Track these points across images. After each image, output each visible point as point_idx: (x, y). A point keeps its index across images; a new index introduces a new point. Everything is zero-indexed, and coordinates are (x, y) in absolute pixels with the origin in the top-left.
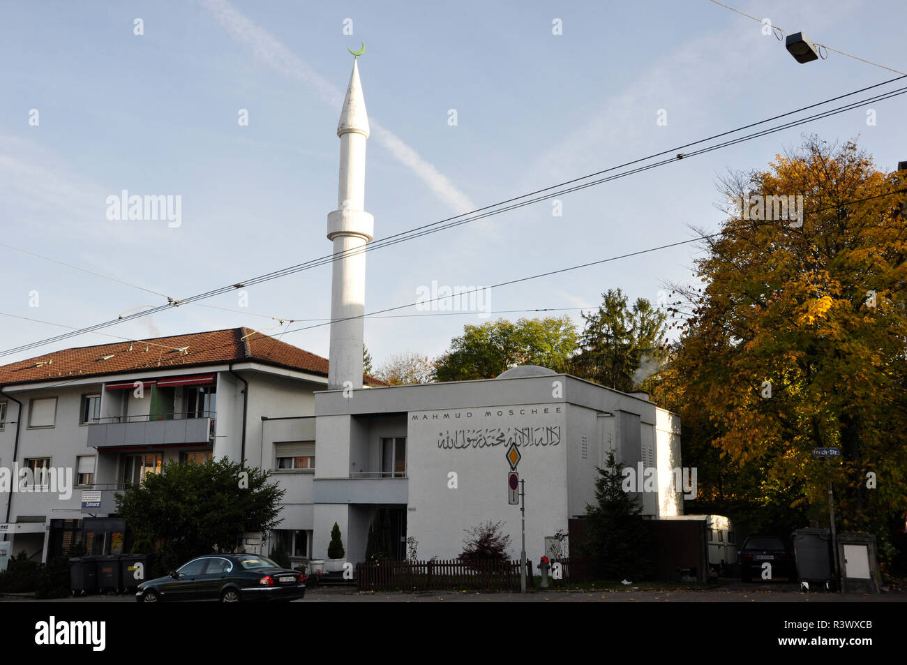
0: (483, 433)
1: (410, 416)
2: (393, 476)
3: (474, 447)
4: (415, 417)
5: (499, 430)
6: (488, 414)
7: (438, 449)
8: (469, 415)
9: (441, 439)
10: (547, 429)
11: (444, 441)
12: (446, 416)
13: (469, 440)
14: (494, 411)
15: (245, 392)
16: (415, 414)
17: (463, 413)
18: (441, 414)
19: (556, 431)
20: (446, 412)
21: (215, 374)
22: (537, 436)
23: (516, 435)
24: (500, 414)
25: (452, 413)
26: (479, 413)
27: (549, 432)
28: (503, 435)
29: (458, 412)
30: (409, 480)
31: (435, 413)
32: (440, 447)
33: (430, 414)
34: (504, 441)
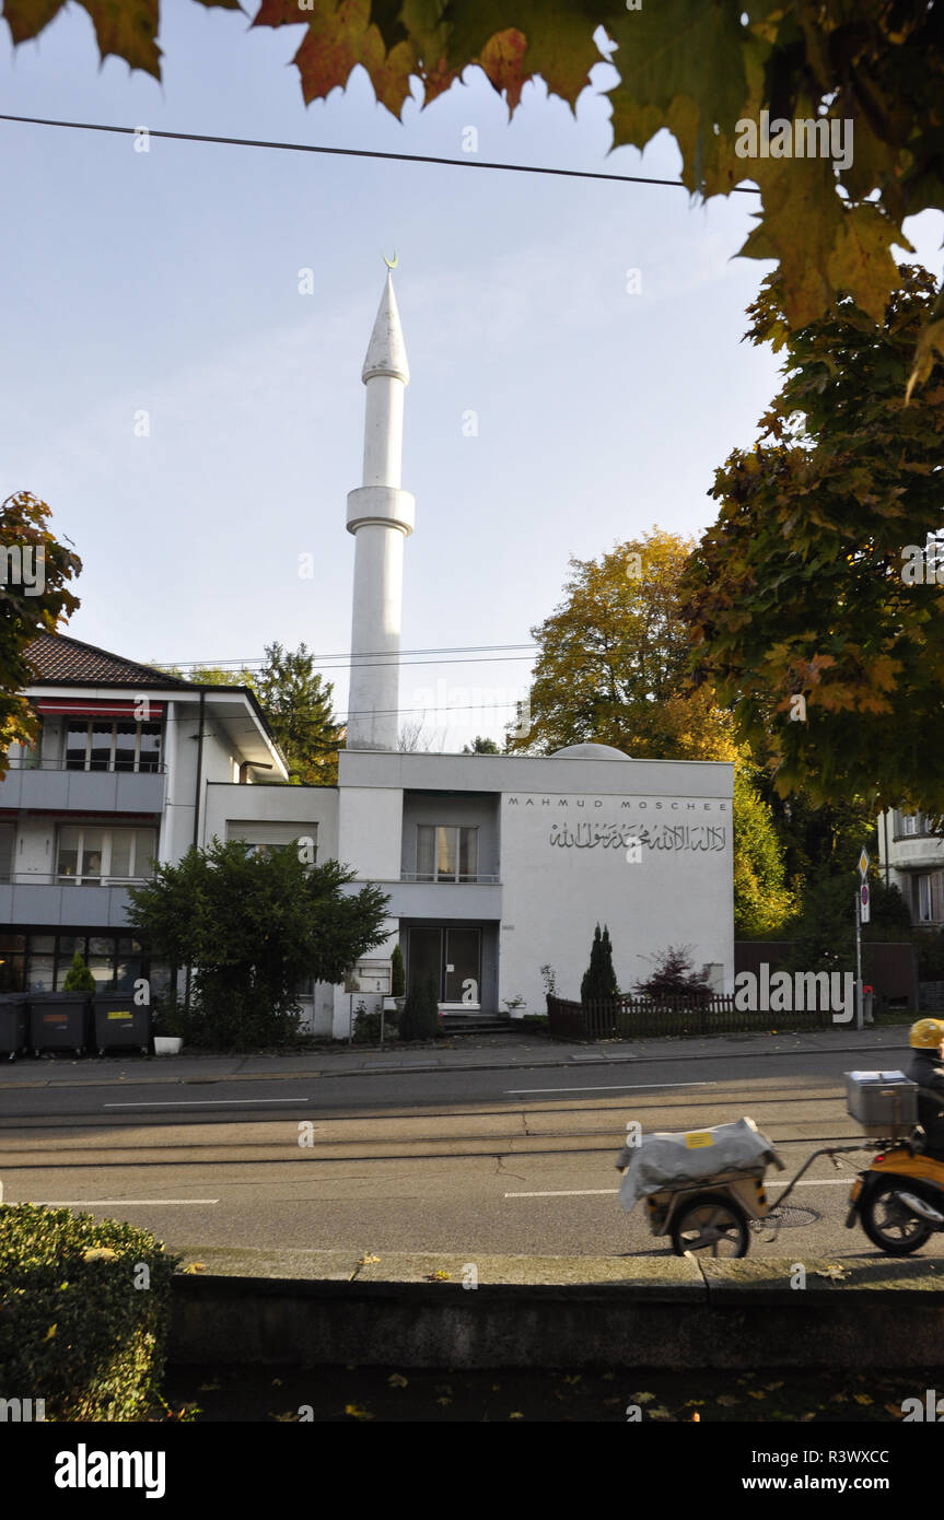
0: (618, 829)
1: (505, 799)
2: (457, 881)
3: (606, 847)
4: (513, 801)
5: (642, 826)
6: (626, 804)
7: (550, 845)
8: (598, 804)
9: (555, 833)
10: (708, 829)
11: (559, 835)
12: (563, 803)
13: (597, 837)
14: (634, 801)
15: (200, 738)
16: (514, 796)
17: (590, 800)
18: (555, 799)
19: (720, 833)
20: (563, 798)
21: (164, 704)
22: (695, 837)
23: (665, 834)
24: (643, 806)
25: (571, 800)
26: (613, 804)
27: (711, 834)
28: (647, 833)
29: (581, 798)
30: (504, 887)
31: (546, 798)
32: (553, 844)
33: (537, 798)
34: (648, 841)
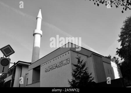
0: (53, 66)
1: (41, 66)
5: (56, 64)
6: (54, 60)
11: (46, 70)
12: (46, 64)
13: (50, 68)
15: (22, 69)
22: (64, 62)
23: (59, 64)
24: (56, 59)
26: (52, 61)
27: (67, 60)
29: (48, 62)
33: (44, 64)
